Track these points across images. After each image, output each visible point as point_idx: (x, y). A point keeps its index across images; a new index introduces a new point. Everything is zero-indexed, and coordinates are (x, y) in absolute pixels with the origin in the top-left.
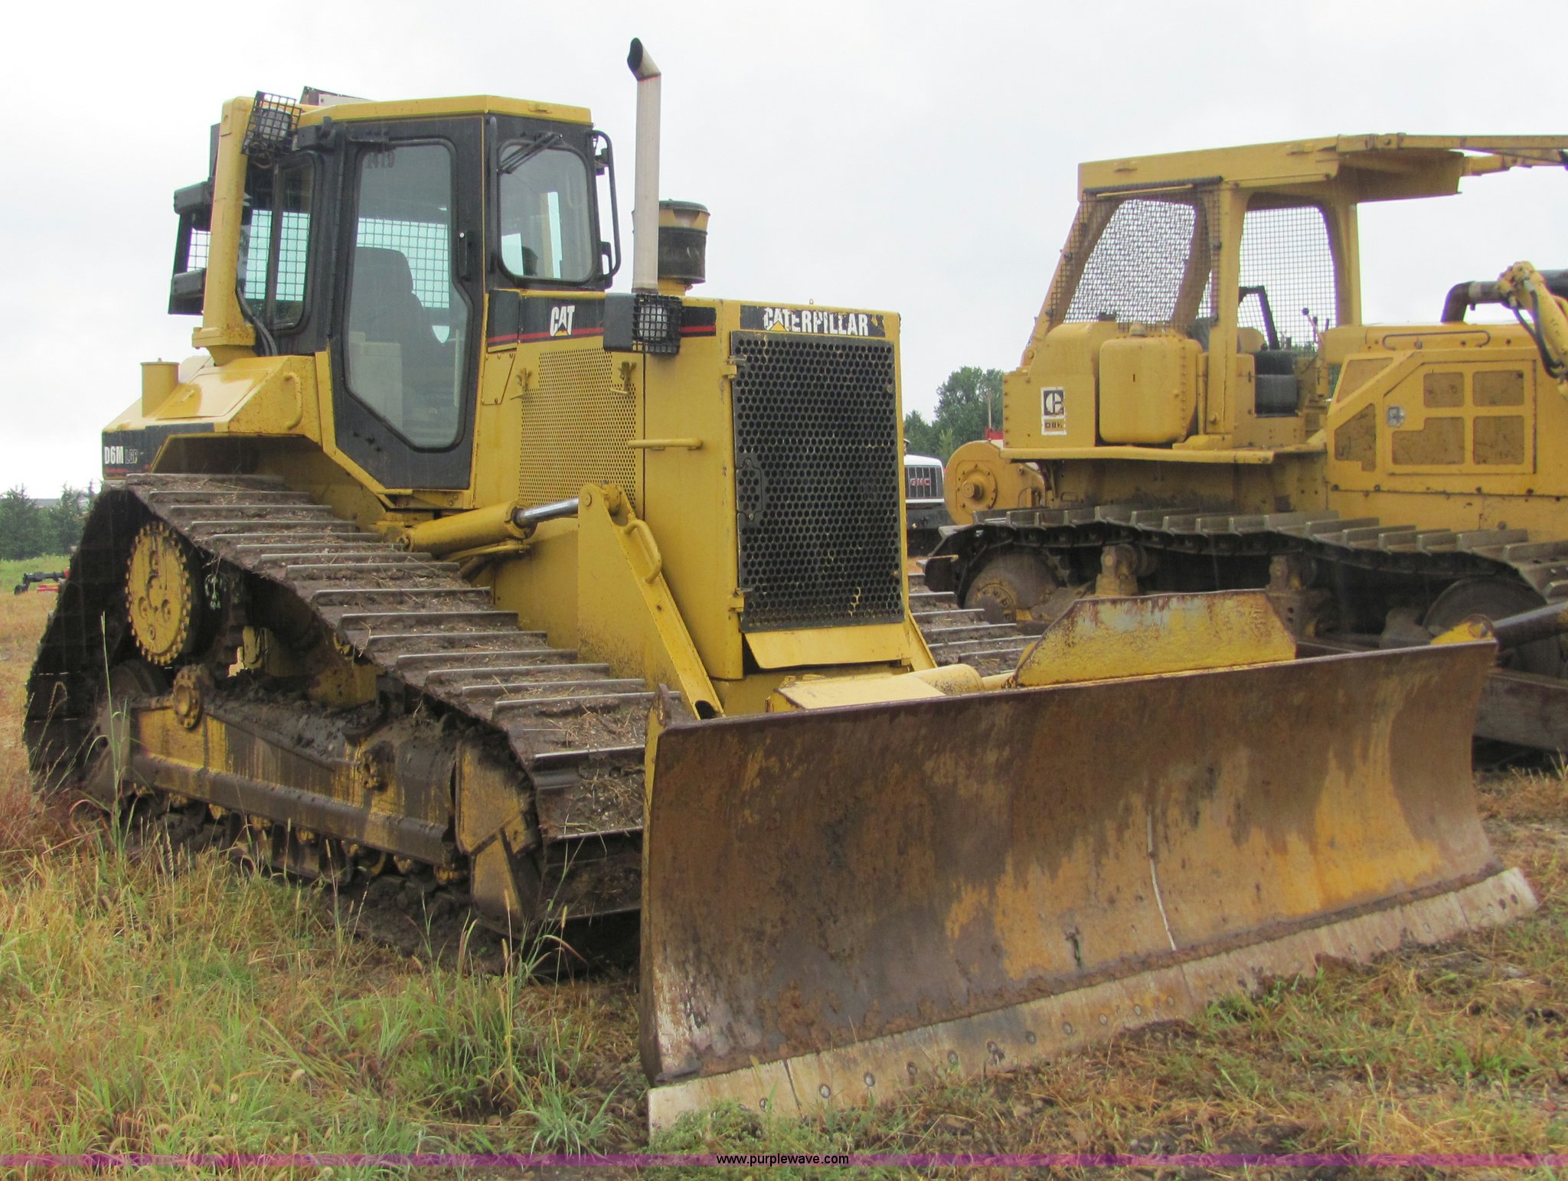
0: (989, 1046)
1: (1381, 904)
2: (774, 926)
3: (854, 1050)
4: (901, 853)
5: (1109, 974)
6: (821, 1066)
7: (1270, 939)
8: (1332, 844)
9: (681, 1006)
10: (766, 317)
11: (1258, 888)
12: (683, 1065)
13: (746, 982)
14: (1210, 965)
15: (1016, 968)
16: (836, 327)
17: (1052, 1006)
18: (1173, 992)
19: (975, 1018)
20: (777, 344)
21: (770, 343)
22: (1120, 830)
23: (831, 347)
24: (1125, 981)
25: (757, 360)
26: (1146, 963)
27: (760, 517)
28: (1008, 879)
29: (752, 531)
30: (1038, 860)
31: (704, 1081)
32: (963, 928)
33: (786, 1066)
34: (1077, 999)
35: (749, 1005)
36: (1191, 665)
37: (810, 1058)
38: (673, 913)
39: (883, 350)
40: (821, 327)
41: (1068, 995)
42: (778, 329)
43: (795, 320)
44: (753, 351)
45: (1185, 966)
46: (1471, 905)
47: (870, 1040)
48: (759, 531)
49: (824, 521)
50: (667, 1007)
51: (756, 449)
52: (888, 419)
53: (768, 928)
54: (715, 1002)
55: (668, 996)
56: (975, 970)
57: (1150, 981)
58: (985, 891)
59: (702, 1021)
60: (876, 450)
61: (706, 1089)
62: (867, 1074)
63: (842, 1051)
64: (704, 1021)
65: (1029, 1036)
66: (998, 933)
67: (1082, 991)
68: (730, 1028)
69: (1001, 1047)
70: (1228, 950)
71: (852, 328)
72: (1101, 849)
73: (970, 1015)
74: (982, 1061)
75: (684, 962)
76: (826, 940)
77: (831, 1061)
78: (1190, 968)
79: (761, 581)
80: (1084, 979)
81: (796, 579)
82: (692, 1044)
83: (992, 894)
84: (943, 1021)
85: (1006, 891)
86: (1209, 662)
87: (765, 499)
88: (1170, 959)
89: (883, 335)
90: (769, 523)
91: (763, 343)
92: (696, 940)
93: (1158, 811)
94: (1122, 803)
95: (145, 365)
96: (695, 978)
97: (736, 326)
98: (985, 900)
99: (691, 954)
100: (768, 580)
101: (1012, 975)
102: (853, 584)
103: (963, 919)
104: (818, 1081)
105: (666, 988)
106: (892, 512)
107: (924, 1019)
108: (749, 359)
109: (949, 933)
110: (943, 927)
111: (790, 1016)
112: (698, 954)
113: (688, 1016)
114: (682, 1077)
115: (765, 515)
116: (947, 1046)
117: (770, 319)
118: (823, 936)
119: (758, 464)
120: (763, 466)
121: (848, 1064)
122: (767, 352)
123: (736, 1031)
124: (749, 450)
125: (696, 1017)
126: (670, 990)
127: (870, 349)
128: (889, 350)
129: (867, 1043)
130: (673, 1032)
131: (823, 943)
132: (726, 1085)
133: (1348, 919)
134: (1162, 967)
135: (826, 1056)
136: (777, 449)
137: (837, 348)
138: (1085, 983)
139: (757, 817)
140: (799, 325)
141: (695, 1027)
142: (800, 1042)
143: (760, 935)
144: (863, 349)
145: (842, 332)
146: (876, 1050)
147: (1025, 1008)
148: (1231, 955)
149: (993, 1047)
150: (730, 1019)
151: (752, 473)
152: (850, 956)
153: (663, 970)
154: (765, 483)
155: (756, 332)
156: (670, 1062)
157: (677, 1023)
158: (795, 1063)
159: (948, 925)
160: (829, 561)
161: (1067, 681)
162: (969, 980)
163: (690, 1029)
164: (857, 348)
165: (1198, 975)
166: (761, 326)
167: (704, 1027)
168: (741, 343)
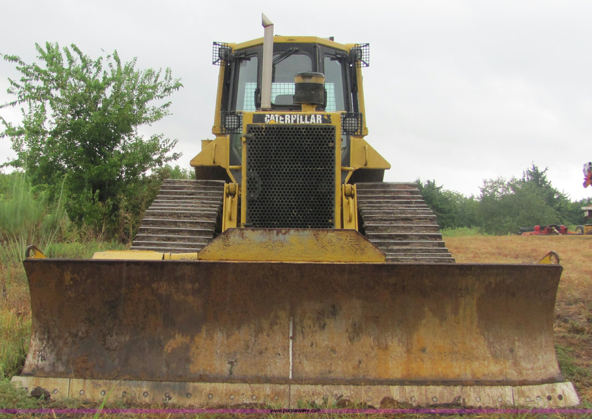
0: (166, 394)
1: (446, 383)
2: (83, 333)
3: (100, 382)
4: (145, 317)
5: (244, 380)
6: (84, 384)
7: (354, 384)
8: (423, 350)
9: (38, 353)
10: (266, 118)
11: (360, 362)
12: (30, 371)
13: (66, 350)
14: (309, 388)
15: (196, 368)
16: (304, 120)
17: (207, 387)
18: (278, 395)
19: (164, 383)
20: (270, 128)
21: (266, 128)
22: (272, 325)
23: (299, 129)
24: (252, 385)
25: (259, 135)
26: (268, 380)
27: (258, 196)
28: (204, 334)
29: (253, 201)
30: (220, 330)
31: (35, 378)
32: (173, 349)
33: (70, 381)
34: (221, 387)
35: (64, 358)
36: (308, 259)
37: (81, 380)
38: (40, 322)
39: (329, 129)
40: (295, 121)
41: (217, 384)
42: (273, 122)
43: (281, 118)
44: (257, 132)
45: (292, 386)
46: (522, 394)
47: (110, 380)
48: (256, 202)
49: (292, 199)
50: (32, 352)
51: (257, 170)
52: (331, 157)
53: (80, 333)
54: (51, 354)
55: (34, 349)
56: (173, 366)
57: (267, 388)
58: (189, 338)
59: (44, 359)
60: (323, 170)
61: (34, 381)
62: (103, 391)
63: (96, 381)
64: (45, 359)
65: (188, 395)
66: (191, 355)
67: (225, 384)
68: (54, 364)
69: (171, 395)
70: (323, 384)
71: (313, 120)
72: (259, 331)
73: (161, 381)
74: (160, 399)
75: (43, 339)
76: (105, 342)
77: (90, 383)
78: (294, 388)
79: (256, 221)
80: (230, 379)
81: (275, 221)
82: (37, 366)
83: (192, 339)
84: (147, 380)
85: (201, 339)
86: (320, 259)
87: (261, 189)
88: (285, 381)
89: (330, 123)
90: (262, 198)
91: (262, 128)
92: (49, 332)
93: (297, 320)
94: (273, 313)
95: (202, 141)
96: (46, 345)
97: (250, 122)
98: (188, 342)
99: (46, 337)
100: (260, 221)
101: (192, 371)
102: (306, 224)
103: (174, 346)
104: (81, 388)
105: (34, 346)
106: (330, 196)
107: (138, 378)
108: (255, 135)
109: (165, 350)
110: (163, 347)
111: (79, 365)
112: (49, 338)
113: (39, 356)
114: (28, 375)
115: (260, 195)
116: (145, 390)
117: (268, 119)
118: (104, 341)
119: (258, 175)
120: (260, 176)
121: (96, 386)
122: (264, 132)
123: (56, 365)
124: (253, 170)
125: (42, 357)
126: (35, 347)
127: (321, 129)
128: (333, 129)
129: (108, 381)
130: (31, 360)
131: (104, 343)
132: (43, 381)
133: (418, 385)
134: (278, 383)
135: (88, 381)
136: (268, 170)
137: (303, 129)
138: (229, 381)
139: (74, 295)
140: (284, 120)
141: (40, 361)
142: (80, 374)
143: (76, 335)
144: (318, 129)
145: (307, 122)
146: (111, 384)
147: (191, 384)
148: (325, 387)
149: (168, 395)
150: (55, 361)
151: (254, 179)
152: (115, 350)
153: (34, 340)
154: (261, 182)
155: (260, 124)
156: (26, 369)
157: (34, 358)
158: (75, 381)
159: (166, 347)
160: (294, 214)
161: (227, 260)
162: (169, 369)
163: (38, 361)
164: (314, 129)
165: (298, 390)
166: (263, 121)
167: (44, 361)
168: (252, 128)
